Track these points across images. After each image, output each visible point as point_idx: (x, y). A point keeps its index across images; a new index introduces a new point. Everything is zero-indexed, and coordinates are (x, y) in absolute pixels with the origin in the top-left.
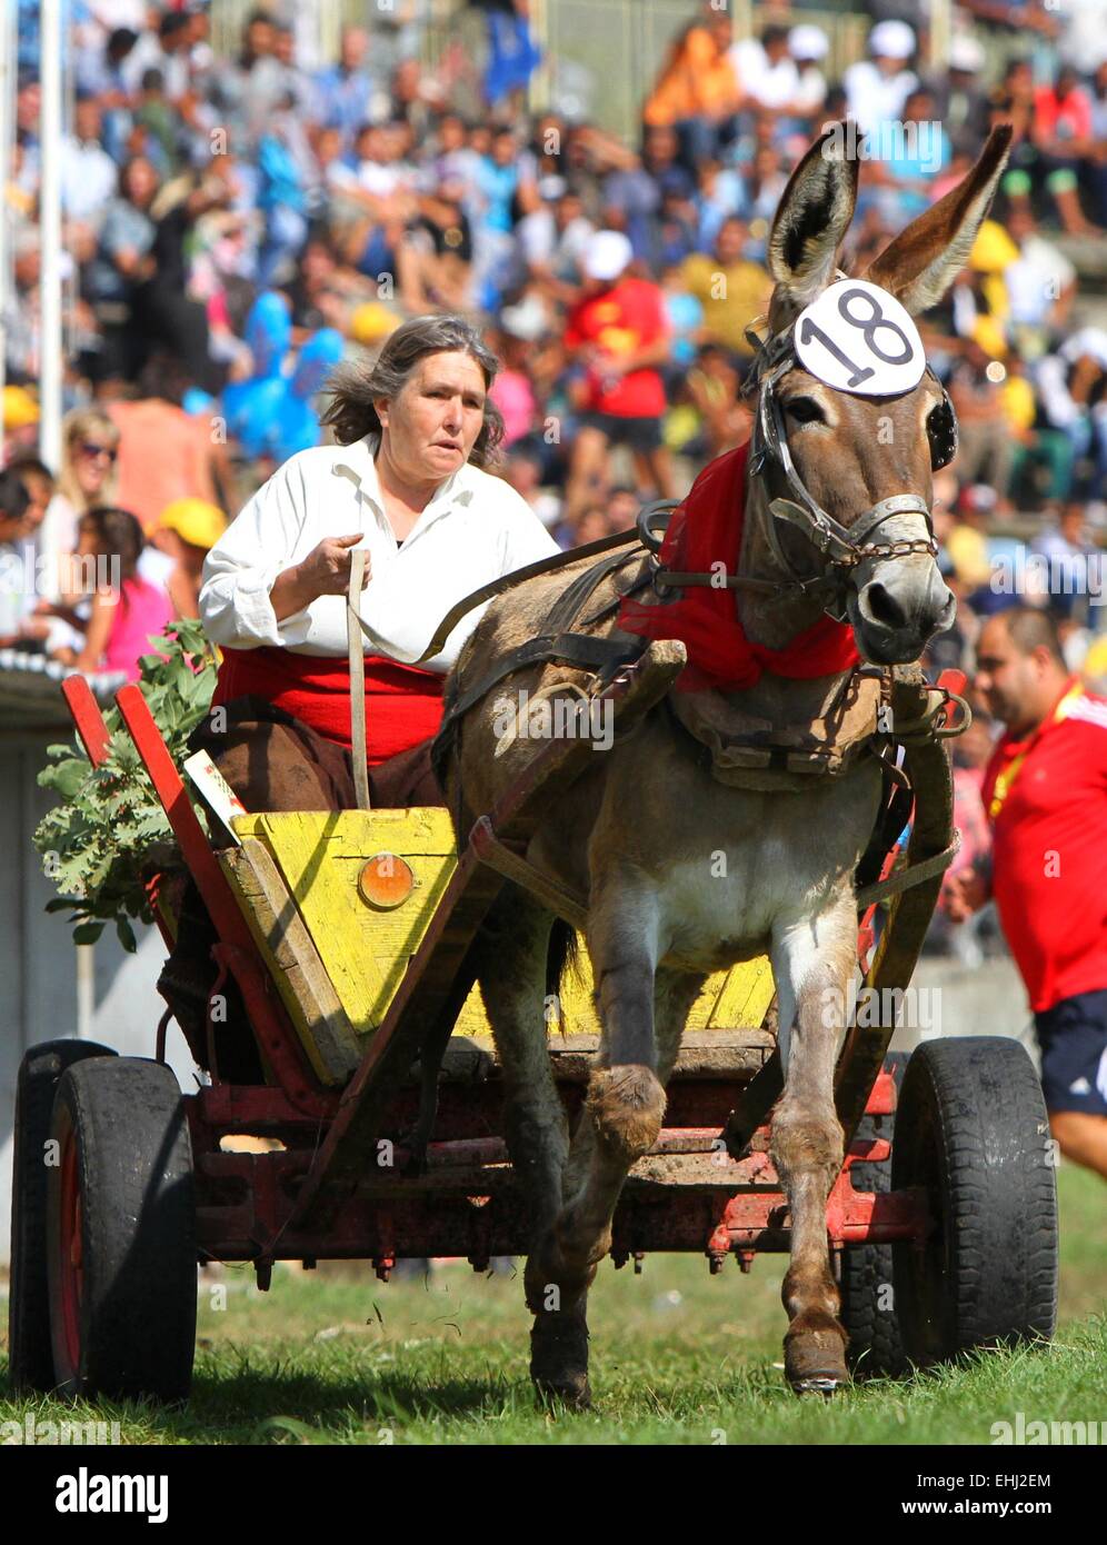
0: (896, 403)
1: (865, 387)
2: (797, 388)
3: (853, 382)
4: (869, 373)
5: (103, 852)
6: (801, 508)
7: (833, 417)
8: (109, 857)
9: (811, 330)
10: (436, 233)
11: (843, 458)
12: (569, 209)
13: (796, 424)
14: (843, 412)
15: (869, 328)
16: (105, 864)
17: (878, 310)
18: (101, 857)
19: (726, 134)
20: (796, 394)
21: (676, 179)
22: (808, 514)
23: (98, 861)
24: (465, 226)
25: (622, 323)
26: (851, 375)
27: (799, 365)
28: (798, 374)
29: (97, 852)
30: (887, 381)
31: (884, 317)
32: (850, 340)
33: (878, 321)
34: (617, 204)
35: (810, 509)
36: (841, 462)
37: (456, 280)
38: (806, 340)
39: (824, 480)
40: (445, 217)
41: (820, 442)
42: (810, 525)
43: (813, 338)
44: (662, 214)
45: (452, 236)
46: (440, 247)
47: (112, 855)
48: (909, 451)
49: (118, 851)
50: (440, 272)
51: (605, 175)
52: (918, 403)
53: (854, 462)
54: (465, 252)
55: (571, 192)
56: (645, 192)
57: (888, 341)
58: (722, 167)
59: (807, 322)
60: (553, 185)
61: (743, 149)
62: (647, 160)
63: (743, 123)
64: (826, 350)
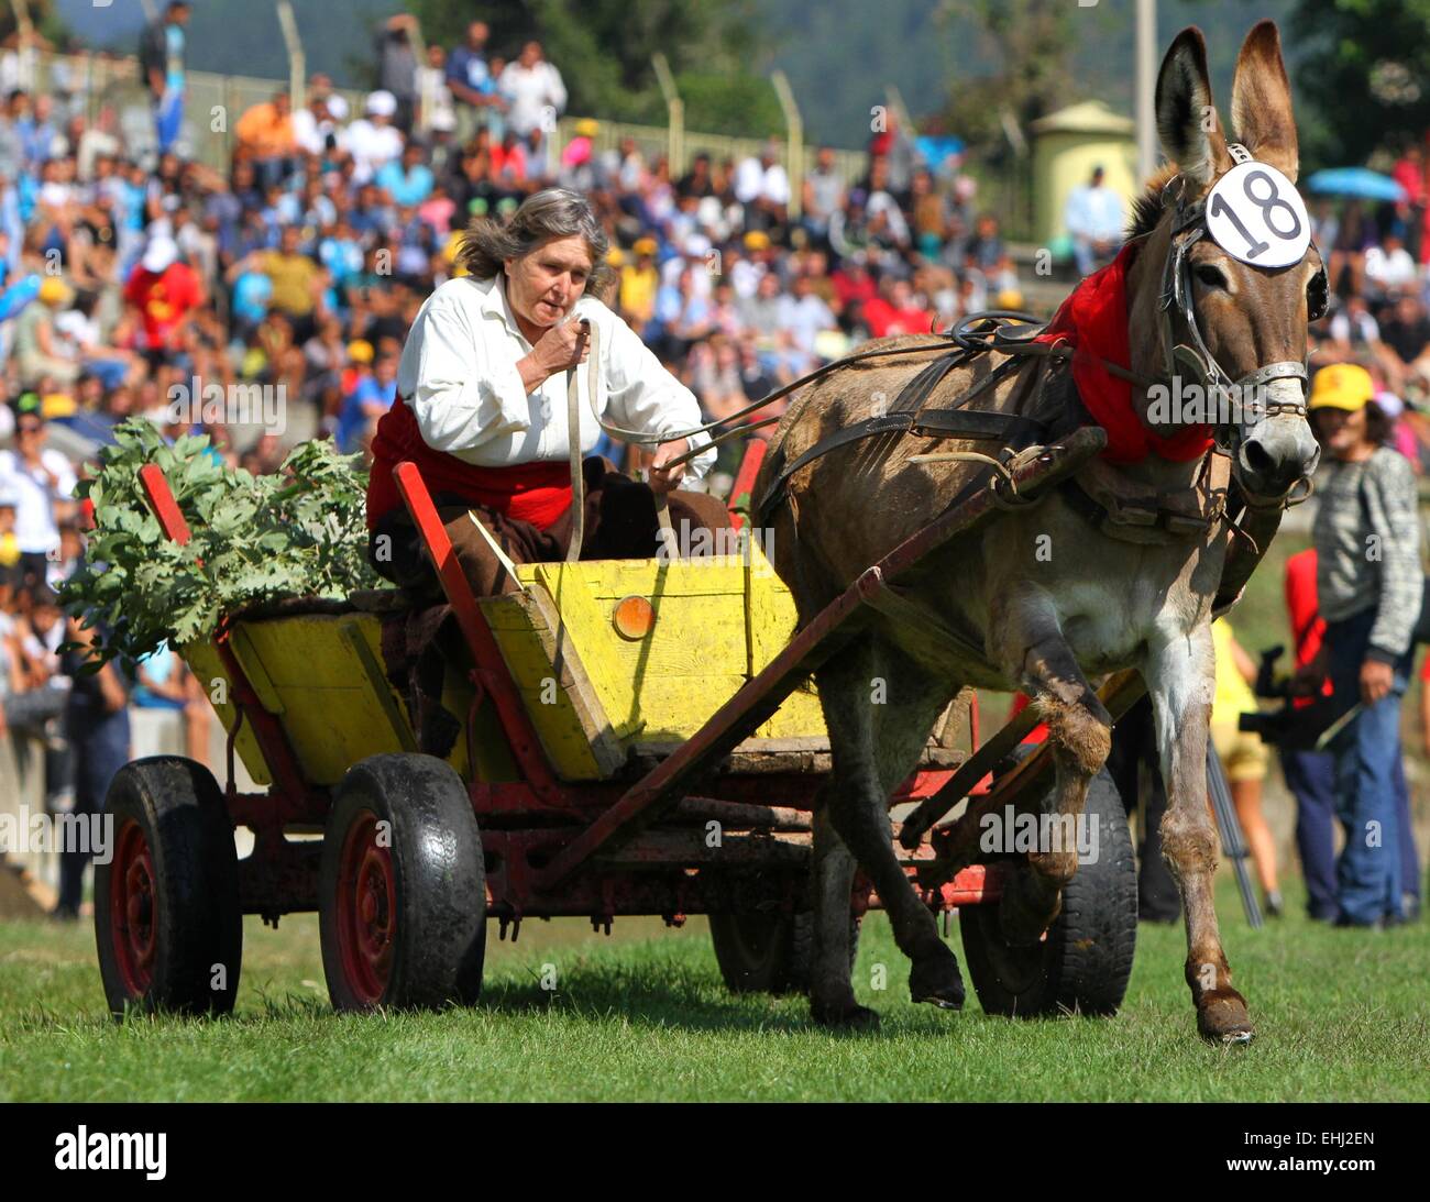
0: (1285, 275)
1: (1261, 260)
2: (1206, 259)
3: (1251, 254)
4: (1264, 247)
5: (210, 605)
6: (1198, 356)
7: (1233, 286)
8: (215, 609)
9: (1220, 205)
10: (94, 231)
11: (1238, 321)
12: (182, 217)
13: (1202, 286)
14: (1242, 282)
15: (1265, 207)
16: (212, 614)
17: (1275, 191)
18: (208, 609)
19: (286, 169)
20: (1204, 262)
21: (252, 199)
22: (1202, 361)
23: (207, 613)
24: (113, 227)
25: (165, 299)
26: (1249, 248)
27: (1208, 237)
28: (1207, 245)
29: (205, 605)
30: (1279, 254)
31: (1279, 197)
32: (1251, 215)
33: (1275, 200)
34: (213, 214)
35: (1204, 358)
36: (1236, 326)
37: (107, 262)
38: (1215, 213)
39: (1221, 337)
40: (99, 220)
41: (1219, 305)
42: (1203, 373)
43: (1222, 212)
44: (243, 222)
45: (104, 235)
46: (96, 240)
47: (217, 607)
48: (1293, 319)
49: (222, 604)
50: (96, 258)
51: (205, 195)
52: (1300, 276)
53: (1247, 326)
54: (113, 244)
55: (183, 207)
56: (231, 206)
57: (1281, 218)
58: (283, 192)
59: (1217, 196)
60: (171, 201)
61: (297, 180)
62: (233, 186)
63: (297, 163)
64: (1231, 223)
